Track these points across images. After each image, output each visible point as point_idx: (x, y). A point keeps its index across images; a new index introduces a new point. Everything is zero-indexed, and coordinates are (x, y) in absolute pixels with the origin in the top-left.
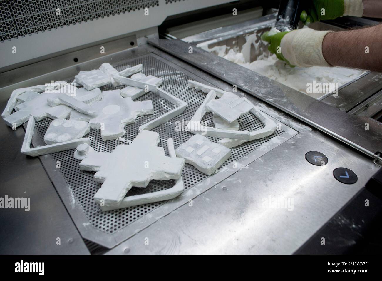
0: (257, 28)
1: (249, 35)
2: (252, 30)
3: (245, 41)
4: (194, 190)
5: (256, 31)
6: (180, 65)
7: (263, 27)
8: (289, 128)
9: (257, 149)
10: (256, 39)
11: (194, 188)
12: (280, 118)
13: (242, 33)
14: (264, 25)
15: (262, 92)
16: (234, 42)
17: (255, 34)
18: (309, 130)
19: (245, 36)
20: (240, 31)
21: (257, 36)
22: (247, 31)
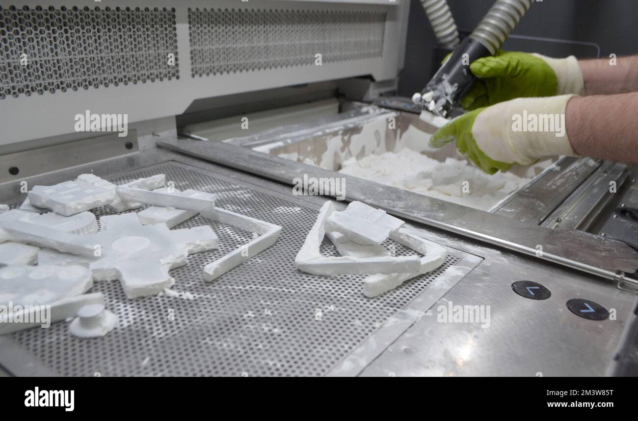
0: (342, 127)
1: (331, 138)
2: (336, 129)
3: (325, 148)
4: (354, 361)
5: (341, 132)
6: (234, 176)
7: (351, 126)
8: (465, 254)
9: (431, 287)
10: (341, 144)
11: (351, 356)
12: (444, 241)
13: (320, 133)
14: (351, 123)
15: (400, 206)
16: (309, 149)
17: (340, 137)
18: (497, 254)
19: (326, 139)
20: (318, 131)
21: (343, 140)
22: (327, 131)
